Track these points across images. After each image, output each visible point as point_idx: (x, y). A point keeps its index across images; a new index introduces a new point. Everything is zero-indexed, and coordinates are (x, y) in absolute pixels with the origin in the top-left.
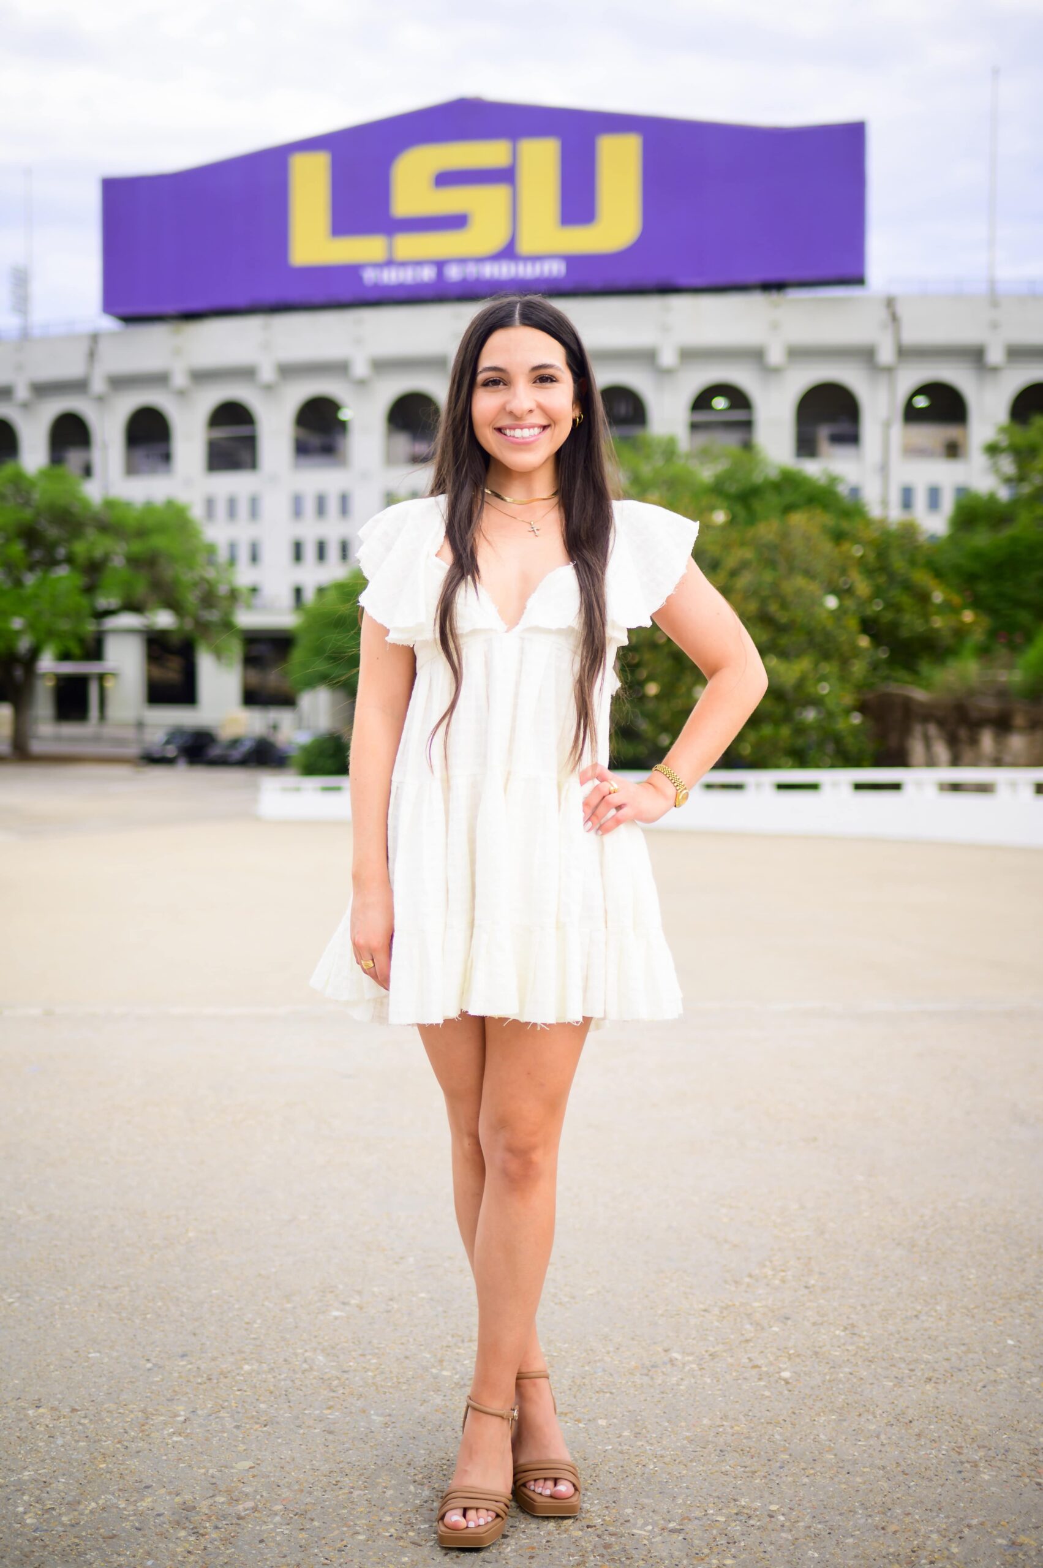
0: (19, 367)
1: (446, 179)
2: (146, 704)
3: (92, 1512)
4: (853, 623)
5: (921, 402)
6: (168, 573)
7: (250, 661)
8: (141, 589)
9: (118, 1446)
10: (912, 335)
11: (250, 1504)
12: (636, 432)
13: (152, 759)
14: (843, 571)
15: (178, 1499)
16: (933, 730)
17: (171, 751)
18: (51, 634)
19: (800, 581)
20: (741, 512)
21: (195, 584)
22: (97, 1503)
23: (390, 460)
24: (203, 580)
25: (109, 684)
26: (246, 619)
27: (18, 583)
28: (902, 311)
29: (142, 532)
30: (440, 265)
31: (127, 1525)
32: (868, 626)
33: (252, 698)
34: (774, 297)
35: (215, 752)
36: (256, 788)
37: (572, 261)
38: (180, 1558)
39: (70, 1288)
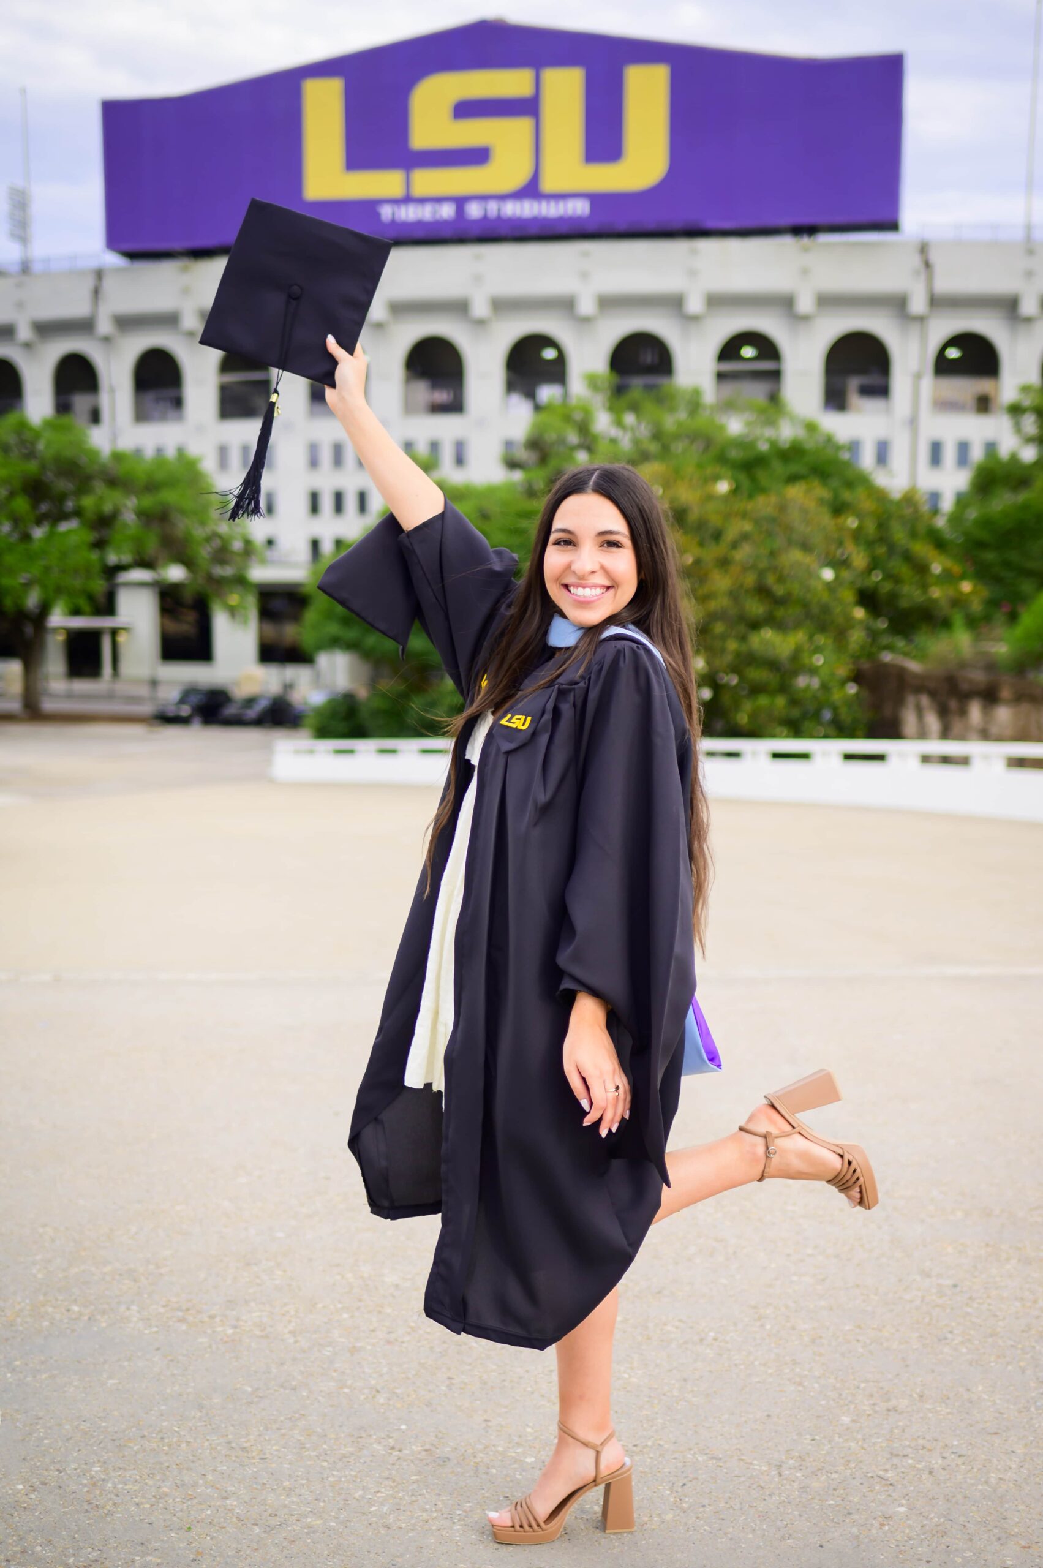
0: (20, 305)
1: (466, 110)
2: (160, 661)
4: (848, 596)
5: (953, 353)
6: (183, 525)
7: (266, 614)
8: (152, 545)
9: (93, 1245)
10: (945, 284)
11: (168, 1269)
12: (661, 381)
13: (166, 719)
14: (840, 544)
15: (126, 1267)
16: (925, 700)
17: (185, 711)
18: (59, 590)
19: (796, 555)
20: (745, 482)
21: (208, 540)
23: (409, 409)
24: (215, 535)
25: (122, 638)
26: (259, 574)
27: (26, 537)
28: (934, 257)
29: (151, 487)
30: (460, 202)
31: (95, 1278)
32: (868, 598)
33: (270, 653)
34: (805, 240)
35: (230, 711)
36: (269, 750)
37: (597, 199)
38: (125, 1291)
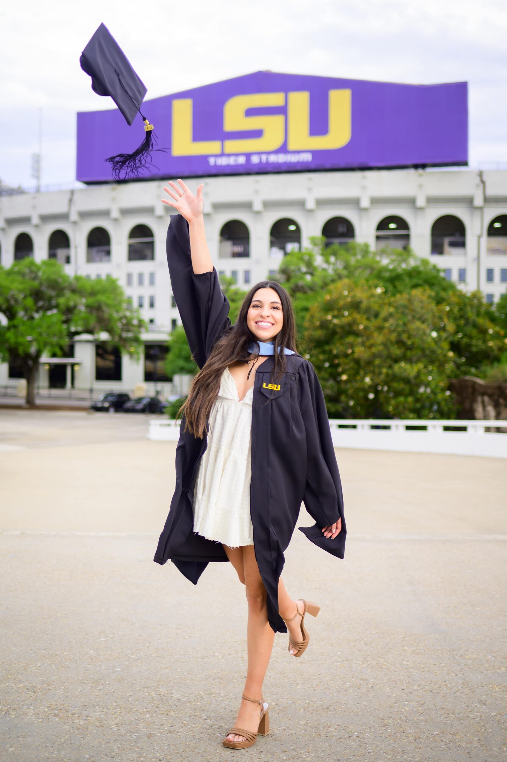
0: (34, 207)
1: (251, 112)
2: (95, 380)
3: (3, 687)
4: (446, 345)
5: (497, 225)
6: (107, 312)
7: (149, 357)
8: (93, 322)
9: (16, 672)
10: (491, 192)
11: (54, 686)
12: (349, 241)
13: (97, 409)
14: (441, 319)
15: (31, 685)
16: (486, 399)
17: (106, 405)
18: (47, 344)
19: (418, 324)
20: (391, 288)
21: (120, 319)
22: (6, 685)
23: (222, 255)
24: (125, 317)
25: (76, 368)
26: (146, 336)
27: (31, 318)
28: (486, 178)
29: (93, 293)
30: (248, 156)
31: (13, 690)
32: (455, 347)
33: (149, 377)
34: (420, 171)
35: (129, 405)
36: (148, 424)
37: (315, 153)
38: (28, 698)
39: (9, 630)
